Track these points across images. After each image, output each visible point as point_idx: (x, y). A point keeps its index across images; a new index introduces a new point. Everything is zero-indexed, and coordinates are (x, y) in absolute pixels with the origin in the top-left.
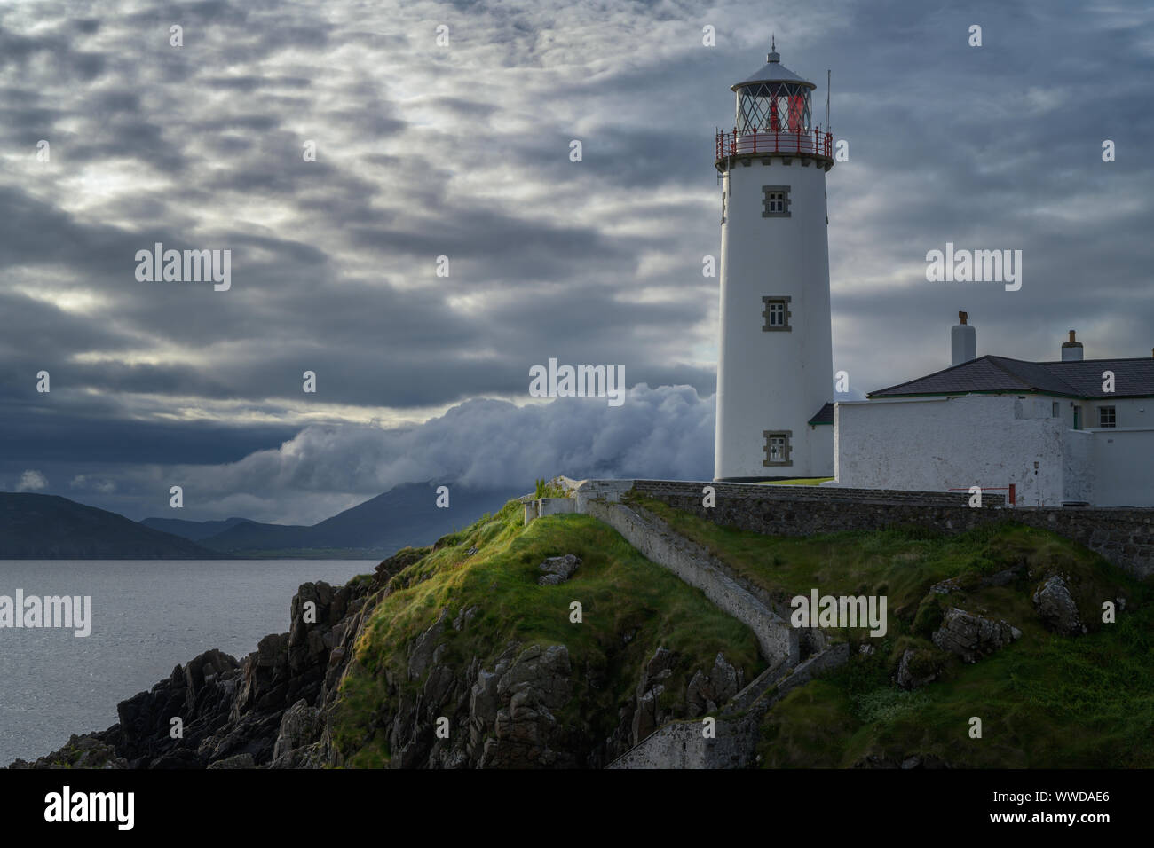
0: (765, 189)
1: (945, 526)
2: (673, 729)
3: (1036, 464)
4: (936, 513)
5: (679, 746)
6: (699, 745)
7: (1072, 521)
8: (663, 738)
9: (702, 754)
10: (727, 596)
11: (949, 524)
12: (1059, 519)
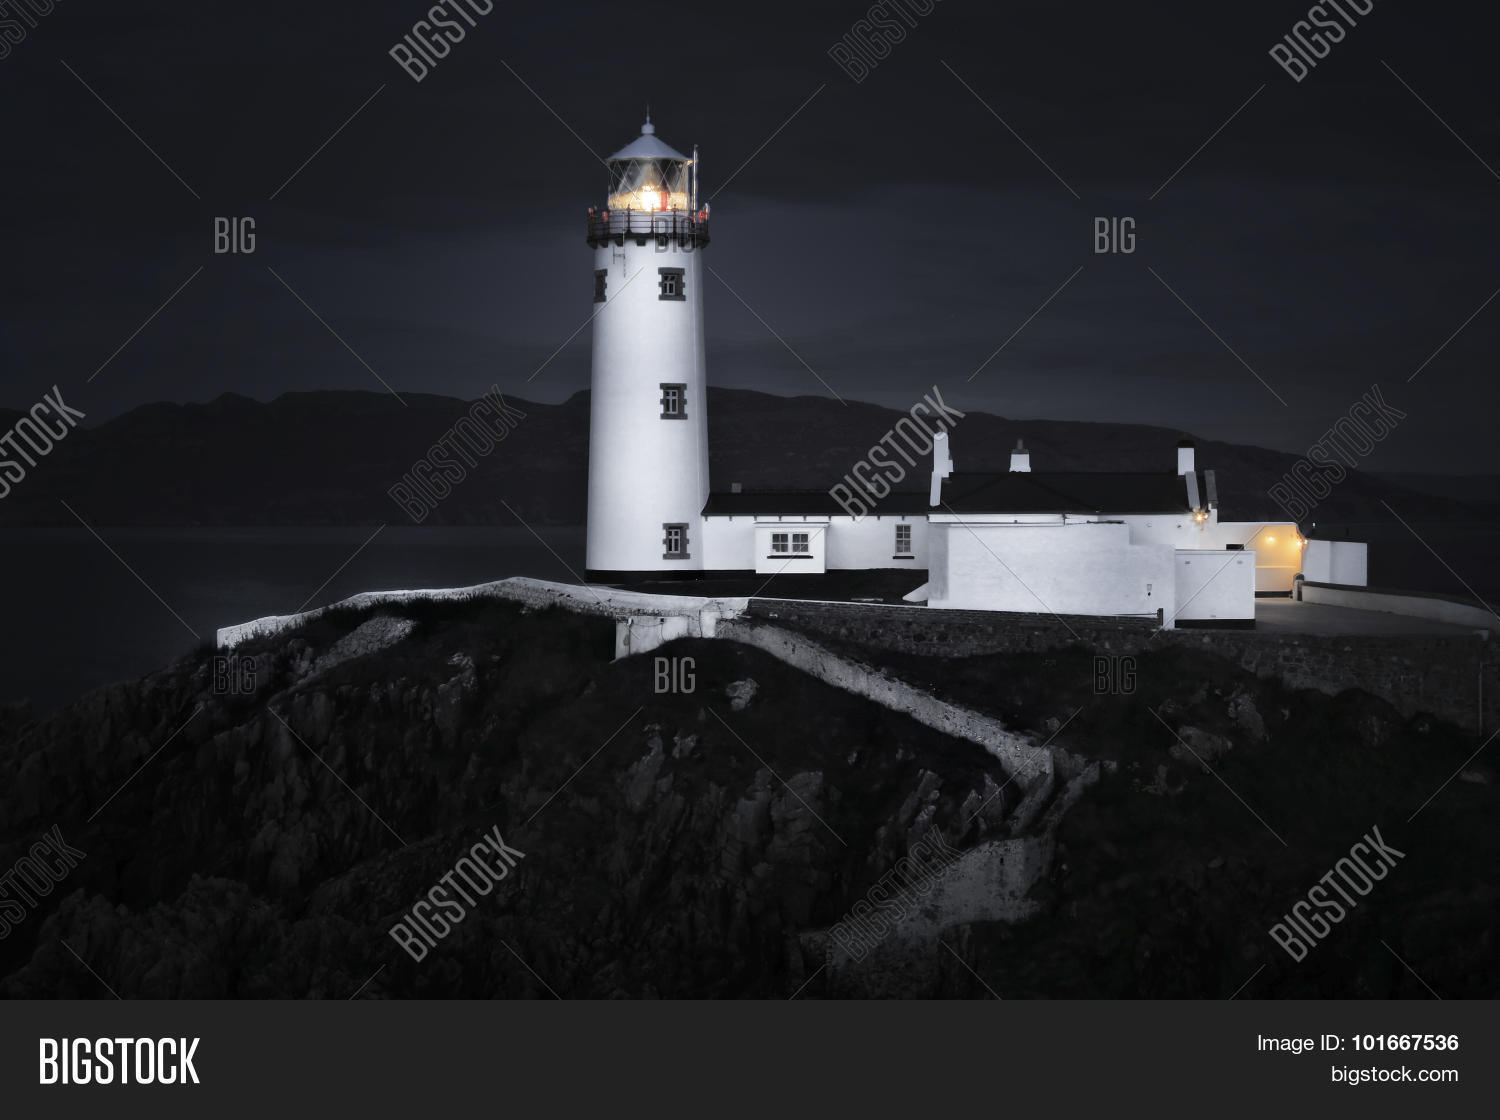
0: (662, 271)
1: (1103, 646)
2: (990, 846)
3: (1149, 585)
4: (1094, 635)
5: (997, 861)
6: (1017, 859)
7: (1226, 643)
8: (979, 854)
9: (1021, 867)
10: (948, 719)
11: (1107, 645)
12: (1213, 641)
